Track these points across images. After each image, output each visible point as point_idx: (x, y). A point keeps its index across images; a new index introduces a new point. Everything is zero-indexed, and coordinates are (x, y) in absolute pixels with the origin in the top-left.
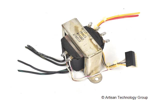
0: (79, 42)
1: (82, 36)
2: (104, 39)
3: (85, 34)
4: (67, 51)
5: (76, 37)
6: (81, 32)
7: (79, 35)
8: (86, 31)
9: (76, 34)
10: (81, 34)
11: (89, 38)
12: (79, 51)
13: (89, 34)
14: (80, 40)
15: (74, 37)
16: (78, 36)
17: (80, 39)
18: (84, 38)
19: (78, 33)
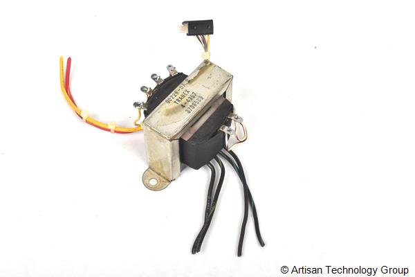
0: (202, 98)
1: (186, 98)
3: (180, 94)
4: (219, 128)
5: (194, 105)
6: (177, 102)
7: (186, 103)
8: (171, 94)
9: (186, 109)
10: (184, 101)
11: (188, 85)
12: (210, 107)
13: (177, 89)
14: (196, 98)
15: (193, 110)
16: (190, 104)
17: (194, 99)
18: (190, 93)
19: (182, 105)
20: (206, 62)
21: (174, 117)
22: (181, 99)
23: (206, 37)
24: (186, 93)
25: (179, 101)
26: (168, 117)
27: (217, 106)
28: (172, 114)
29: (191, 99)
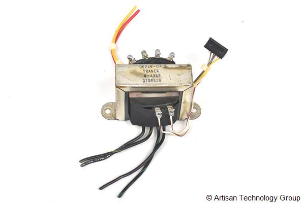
0: (160, 81)
1: (153, 74)
2: (166, 58)
3: (152, 69)
4: (155, 108)
5: (151, 81)
6: (145, 71)
7: (148, 76)
8: (147, 65)
9: (145, 78)
10: (149, 74)
11: (163, 68)
13: (154, 65)
14: (158, 78)
15: (148, 82)
16: (151, 78)
17: (156, 78)
18: (158, 73)
19: (145, 75)
20: (189, 66)
21: (134, 77)
22: (150, 71)
23: (216, 57)
24: (156, 71)
25: (147, 72)
26: (130, 74)
27: (170, 96)
28: (135, 74)
29: (154, 76)
